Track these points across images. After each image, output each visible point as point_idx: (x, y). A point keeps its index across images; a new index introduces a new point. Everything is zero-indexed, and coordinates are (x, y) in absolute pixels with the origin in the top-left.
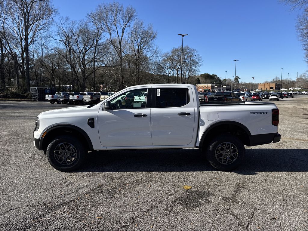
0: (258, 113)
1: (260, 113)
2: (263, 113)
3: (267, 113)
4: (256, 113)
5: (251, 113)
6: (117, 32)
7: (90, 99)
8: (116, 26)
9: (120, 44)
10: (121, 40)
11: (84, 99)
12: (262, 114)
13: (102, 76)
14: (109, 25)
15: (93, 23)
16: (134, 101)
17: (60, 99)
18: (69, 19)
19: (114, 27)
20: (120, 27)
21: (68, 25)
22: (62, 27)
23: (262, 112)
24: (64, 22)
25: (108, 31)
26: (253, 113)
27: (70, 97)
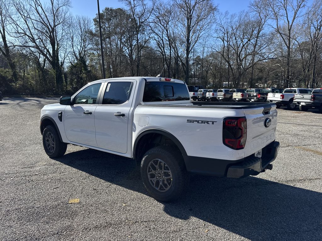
0: (198, 122)
1: (202, 122)
2: (208, 122)
3: (213, 123)
4: (196, 121)
5: (188, 120)
6: (287, 17)
7: (222, 97)
8: (286, 10)
9: (290, 30)
10: (291, 26)
11: (218, 96)
12: (204, 123)
13: (261, 71)
14: (276, 10)
15: (256, 12)
16: (268, 99)
17: (199, 97)
18: (228, 13)
19: (282, 12)
20: (291, 9)
21: (227, 20)
22: (221, 24)
23: (204, 121)
24: (223, 18)
25: (274, 18)
26: (191, 120)
27: (207, 94)
